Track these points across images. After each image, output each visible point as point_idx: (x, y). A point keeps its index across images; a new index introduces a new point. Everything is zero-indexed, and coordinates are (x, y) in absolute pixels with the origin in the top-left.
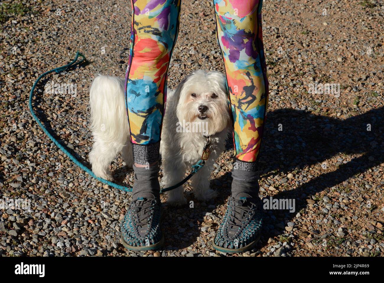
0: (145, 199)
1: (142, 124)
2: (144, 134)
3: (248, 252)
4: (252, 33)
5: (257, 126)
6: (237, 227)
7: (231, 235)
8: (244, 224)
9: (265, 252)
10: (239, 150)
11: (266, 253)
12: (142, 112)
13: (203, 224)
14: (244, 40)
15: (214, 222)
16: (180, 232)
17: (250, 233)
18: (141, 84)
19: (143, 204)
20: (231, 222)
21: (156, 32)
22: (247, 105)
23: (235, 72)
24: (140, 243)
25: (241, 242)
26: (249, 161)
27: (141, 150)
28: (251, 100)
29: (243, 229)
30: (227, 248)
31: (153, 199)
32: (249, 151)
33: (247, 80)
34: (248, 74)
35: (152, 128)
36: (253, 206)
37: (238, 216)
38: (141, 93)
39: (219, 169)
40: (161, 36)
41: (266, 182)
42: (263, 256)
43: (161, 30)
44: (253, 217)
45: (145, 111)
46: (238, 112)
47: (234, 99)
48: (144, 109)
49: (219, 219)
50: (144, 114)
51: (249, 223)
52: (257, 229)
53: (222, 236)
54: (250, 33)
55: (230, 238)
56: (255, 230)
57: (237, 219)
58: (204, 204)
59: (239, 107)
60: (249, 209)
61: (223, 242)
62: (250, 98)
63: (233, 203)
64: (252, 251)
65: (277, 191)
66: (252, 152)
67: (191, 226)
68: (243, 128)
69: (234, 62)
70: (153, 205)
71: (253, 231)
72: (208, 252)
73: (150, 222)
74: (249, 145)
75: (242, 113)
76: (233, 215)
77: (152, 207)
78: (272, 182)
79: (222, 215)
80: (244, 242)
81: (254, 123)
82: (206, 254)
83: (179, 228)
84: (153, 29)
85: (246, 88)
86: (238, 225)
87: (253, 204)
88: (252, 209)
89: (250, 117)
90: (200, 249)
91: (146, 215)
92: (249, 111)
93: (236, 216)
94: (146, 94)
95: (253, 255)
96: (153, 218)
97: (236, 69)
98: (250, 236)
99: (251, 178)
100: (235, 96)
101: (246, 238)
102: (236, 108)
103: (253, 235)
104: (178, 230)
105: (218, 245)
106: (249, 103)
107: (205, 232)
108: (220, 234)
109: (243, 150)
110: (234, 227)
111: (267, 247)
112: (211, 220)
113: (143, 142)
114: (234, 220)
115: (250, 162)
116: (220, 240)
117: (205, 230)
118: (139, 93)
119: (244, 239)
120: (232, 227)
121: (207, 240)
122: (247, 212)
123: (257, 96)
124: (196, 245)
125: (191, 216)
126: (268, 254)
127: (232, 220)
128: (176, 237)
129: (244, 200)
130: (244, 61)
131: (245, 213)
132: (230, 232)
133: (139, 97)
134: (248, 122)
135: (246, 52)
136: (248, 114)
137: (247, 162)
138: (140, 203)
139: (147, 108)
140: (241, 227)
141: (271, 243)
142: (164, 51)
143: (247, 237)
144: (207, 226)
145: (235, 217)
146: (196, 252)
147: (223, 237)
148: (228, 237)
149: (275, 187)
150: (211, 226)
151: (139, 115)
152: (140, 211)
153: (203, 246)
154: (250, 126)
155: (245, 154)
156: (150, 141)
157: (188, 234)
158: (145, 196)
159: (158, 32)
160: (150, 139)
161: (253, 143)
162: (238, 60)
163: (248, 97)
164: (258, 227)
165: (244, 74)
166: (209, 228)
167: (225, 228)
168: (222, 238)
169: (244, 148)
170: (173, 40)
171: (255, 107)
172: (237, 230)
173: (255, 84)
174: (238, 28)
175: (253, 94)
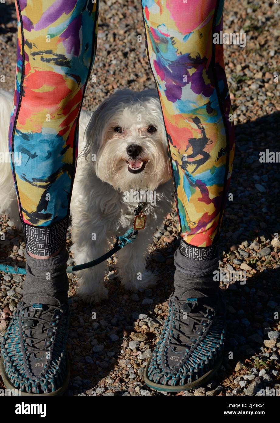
0: (45, 307)
1: (40, 198)
2: (43, 212)
3: (202, 389)
4: (202, 57)
5: (211, 196)
6: (184, 348)
7: (173, 362)
8: (195, 342)
9: (229, 387)
10: (185, 226)
11: (232, 391)
12: (40, 180)
13: (132, 335)
14: (189, 70)
15: (151, 331)
16: (95, 351)
17: (205, 358)
18: (38, 140)
19: (41, 315)
20: (173, 341)
21: (61, 61)
22: (195, 166)
23: (176, 116)
24: (31, 387)
25: (189, 374)
26: (199, 246)
27: (39, 235)
28: (201, 160)
29: (193, 352)
30: (167, 384)
31: (57, 308)
32: (200, 231)
33: (195, 129)
34: (196, 121)
35: (55, 202)
36: (210, 310)
37: (184, 329)
38: (38, 153)
39: (162, 230)
40: (70, 67)
41: (237, 254)
42: (227, 395)
43: (68, 56)
44: (210, 329)
45: (46, 179)
46: (182, 173)
47: (176, 153)
48: (44, 177)
49: (158, 325)
50: (44, 184)
51: (202, 341)
52: (217, 349)
53: (158, 365)
54: (198, 58)
55: (171, 368)
56: (213, 353)
57: (184, 334)
58: (136, 297)
59: (184, 167)
60: (203, 317)
61: (160, 375)
62: (199, 157)
63: (177, 307)
64: (209, 386)
65: (254, 271)
66: (204, 233)
67: (113, 340)
68: (190, 198)
69: (174, 102)
70: (57, 317)
71: (210, 354)
72: (137, 389)
73: (49, 349)
74: (199, 222)
75: (188, 176)
76: (177, 327)
77: (54, 321)
78: (245, 255)
79: (163, 318)
80: (194, 373)
81: (208, 191)
82: (135, 392)
83: (95, 342)
84: (57, 55)
85: (192, 142)
86: (185, 346)
87: (208, 308)
88: (207, 317)
89: (200, 184)
90: (126, 383)
91: (45, 336)
92: (199, 175)
93: (181, 329)
94: (47, 154)
95: (210, 393)
96: (55, 340)
97: (177, 112)
98: (204, 363)
99: (205, 271)
100: (177, 149)
101: (198, 367)
102: (179, 167)
103: (209, 360)
104: (93, 346)
105: (152, 381)
106: (199, 163)
107: (135, 351)
108: (156, 361)
109: (190, 229)
110: (179, 348)
111: (234, 379)
112: (146, 327)
113: (41, 223)
114: (178, 337)
115: (202, 248)
116: (156, 371)
117: (135, 346)
118: (35, 153)
119: (194, 368)
120: (175, 348)
121: (138, 365)
122: (200, 321)
123: (210, 154)
124: (120, 376)
125: (114, 321)
126: (235, 392)
127: (176, 337)
128: (89, 360)
129: (194, 302)
130: (190, 102)
131: (195, 324)
132: (172, 358)
133: (35, 159)
134: (198, 190)
135: (192, 88)
136: (197, 179)
137: (197, 247)
138: (36, 313)
139: (48, 175)
140: (189, 347)
141: (240, 370)
142: (73, 87)
143: (199, 365)
144: (138, 339)
145: (179, 331)
146: (119, 389)
147: (160, 367)
148: (168, 366)
149: (250, 265)
150: (145, 340)
151: (36, 185)
152: (35, 325)
153: (132, 377)
154: (201, 196)
155: (193, 236)
156: (52, 221)
157: (108, 354)
158: (44, 301)
159: (64, 61)
160: (52, 217)
161: (206, 220)
162: (179, 99)
163: (197, 154)
164: (218, 346)
165: (189, 121)
166: (142, 343)
167: (163, 350)
168: (158, 368)
169: (193, 226)
170: (88, 67)
171: (208, 169)
172: (184, 353)
173: (207, 136)
174: (179, 52)
175: (205, 150)
